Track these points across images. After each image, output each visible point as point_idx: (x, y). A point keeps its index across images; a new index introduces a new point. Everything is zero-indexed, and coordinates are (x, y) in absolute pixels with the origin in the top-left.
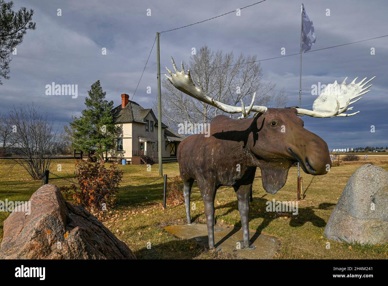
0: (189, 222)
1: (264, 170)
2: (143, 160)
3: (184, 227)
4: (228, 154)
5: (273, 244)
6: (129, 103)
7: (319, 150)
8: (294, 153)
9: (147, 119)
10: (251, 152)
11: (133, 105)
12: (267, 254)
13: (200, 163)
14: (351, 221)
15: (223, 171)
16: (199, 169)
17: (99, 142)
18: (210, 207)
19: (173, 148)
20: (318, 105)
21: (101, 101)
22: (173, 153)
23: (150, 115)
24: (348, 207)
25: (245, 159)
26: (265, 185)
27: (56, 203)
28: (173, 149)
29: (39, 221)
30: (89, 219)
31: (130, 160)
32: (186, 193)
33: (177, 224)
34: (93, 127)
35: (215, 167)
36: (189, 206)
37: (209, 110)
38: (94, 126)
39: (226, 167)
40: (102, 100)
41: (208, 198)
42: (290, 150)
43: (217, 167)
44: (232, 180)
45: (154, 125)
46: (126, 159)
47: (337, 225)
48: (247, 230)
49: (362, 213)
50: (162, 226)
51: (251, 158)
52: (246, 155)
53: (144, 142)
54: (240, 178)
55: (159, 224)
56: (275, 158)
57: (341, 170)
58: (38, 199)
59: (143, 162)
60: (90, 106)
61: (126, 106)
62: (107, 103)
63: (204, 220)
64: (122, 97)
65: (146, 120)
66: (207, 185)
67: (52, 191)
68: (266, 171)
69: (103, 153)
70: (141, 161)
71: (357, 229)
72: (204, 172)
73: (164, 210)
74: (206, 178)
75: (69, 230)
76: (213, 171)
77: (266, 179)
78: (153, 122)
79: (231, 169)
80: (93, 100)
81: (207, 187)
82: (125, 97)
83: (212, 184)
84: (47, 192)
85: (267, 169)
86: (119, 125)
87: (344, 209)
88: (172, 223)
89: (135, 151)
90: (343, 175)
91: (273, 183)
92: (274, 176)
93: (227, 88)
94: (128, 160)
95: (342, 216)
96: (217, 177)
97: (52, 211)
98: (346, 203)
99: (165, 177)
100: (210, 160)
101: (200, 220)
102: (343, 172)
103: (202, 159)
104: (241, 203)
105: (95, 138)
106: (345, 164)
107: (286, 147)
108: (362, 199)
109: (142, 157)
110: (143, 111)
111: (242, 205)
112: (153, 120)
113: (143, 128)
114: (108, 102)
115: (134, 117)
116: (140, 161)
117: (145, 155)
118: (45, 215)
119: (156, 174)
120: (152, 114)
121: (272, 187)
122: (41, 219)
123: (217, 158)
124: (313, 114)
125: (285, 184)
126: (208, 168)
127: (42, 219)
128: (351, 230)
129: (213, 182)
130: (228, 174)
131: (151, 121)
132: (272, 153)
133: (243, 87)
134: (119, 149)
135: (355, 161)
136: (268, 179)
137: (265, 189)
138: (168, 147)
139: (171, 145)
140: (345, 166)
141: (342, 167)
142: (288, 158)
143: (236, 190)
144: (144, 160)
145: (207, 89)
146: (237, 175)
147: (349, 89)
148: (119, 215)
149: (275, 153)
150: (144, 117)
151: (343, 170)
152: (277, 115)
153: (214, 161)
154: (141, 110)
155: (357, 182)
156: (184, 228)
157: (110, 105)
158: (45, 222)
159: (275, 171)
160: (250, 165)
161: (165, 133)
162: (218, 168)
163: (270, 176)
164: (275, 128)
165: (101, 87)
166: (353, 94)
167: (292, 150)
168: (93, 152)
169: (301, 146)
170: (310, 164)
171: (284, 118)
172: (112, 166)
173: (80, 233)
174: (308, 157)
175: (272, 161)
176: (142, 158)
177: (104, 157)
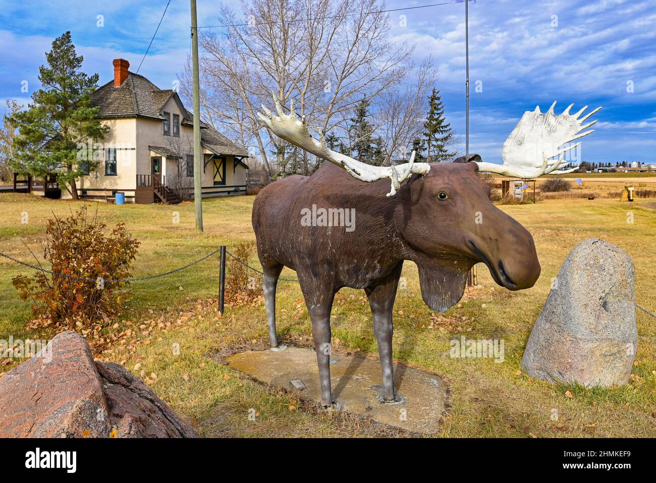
0: (274, 344)
1: (423, 268)
2: (159, 194)
3: (266, 355)
4: (359, 236)
5: (436, 390)
6: (130, 77)
7: (520, 249)
8: (478, 249)
9: (166, 111)
10: (401, 236)
11: (137, 82)
12: (428, 414)
13: (306, 248)
14: (568, 344)
15: (349, 264)
16: (303, 258)
17: (66, 156)
18: (324, 328)
19: (218, 169)
20: (510, 151)
21: (72, 73)
22: (218, 179)
23: (173, 102)
24: (562, 317)
25: (389, 247)
26: (426, 296)
27: (92, 375)
28: (218, 171)
29: (70, 414)
30: (131, 387)
31: (133, 194)
32: (267, 288)
33: (252, 350)
34: (55, 126)
35: (335, 256)
36: (273, 314)
37: (289, 93)
38: (56, 124)
39: (353, 258)
40: (74, 72)
41: (319, 311)
42: (472, 243)
43: (337, 257)
44: (364, 280)
45: (180, 122)
46: (124, 193)
47: (545, 351)
48: (389, 367)
49: (586, 329)
50: (224, 355)
51: (401, 246)
52: (391, 239)
53: (161, 157)
54: (379, 276)
55: (217, 351)
56: (444, 254)
57: (540, 213)
58: (55, 367)
59: (160, 198)
60: (49, 83)
61: (124, 84)
62: (86, 78)
63: (301, 338)
64: (115, 66)
65: (164, 112)
66: (318, 287)
67: (77, 349)
68: (428, 271)
69: (76, 179)
70: (155, 195)
71: (580, 358)
72: (314, 265)
73: (220, 316)
74: (316, 275)
75: (116, 424)
76: (329, 263)
77: (428, 286)
78: (179, 116)
79: (364, 261)
80: (55, 71)
81: (319, 291)
82: (122, 66)
83: (327, 285)
84: (70, 351)
85: (431, 269)
86: (109, 123)
87: (556, 321)
88: (241, 348)
89: (143, 177)
90: (544, 225)
91: (440, 294)
92: (443, 281)
93: (324, 50)
94: (127, 194)
95: (553, 334)
96: (337, 274)
97: (90, 393)
98: (559, 310)
99: (222, 251)
100: (324, 245)
101: (293, 338)
102: (543, 216)
103: (309, 241)
104: (379, 317)
105: (58, 149)
106: (547, 197)
107: (464, 238)
108: (585, 303)
109: (156, 188)
110: (159, 93)
111: (380, 322)
112: (178, 112)
113: (159, 129)
114: (86, 75)
115: (141, 107)
116: (152, 196)
117: (163, 183)
118: (79, 402)
119: (189, 224)
120: (176, 101)
121: (439, 301)
122: (72, 411)
123: (338, 241)
124: (504, 171)
125: (461, 297)
126: (320, 257)
127: (75, 409)
128: (570, 361)
129: (330, 283)
130: (357, 269)
131: (176, 116)
132: (440, 244)
133: (355, 48)
134: (109, 172)
135: (561, 193)
136: (432, 286)
137: (427, 303)
138: (209, 166)
139: (215, 163)
140: (545, 203)
141: (540, 205)
142: (467, 255)
143: (368, 294)
144: (161, 195)
145: (285, 51)
146: (373, 271)
147: (560, 123)
148: (134, 333)
149: (445, 246)
150: (160, 106)
151: (544, 213)
152: (446, 178)
153: (332, 245)
154: (154, 92)
155: (576, 272)
156: (265, 358)
157: (91, 83)
158: (80, 417)
159: (445, 273)
160: (397, 257)
161: (202, 139)
162: (340, 258)
163: (436, 282)
164: (445, 203)
165: (73, 46)
166: (567, 134)
167: (476, 244)
168: (54, 177)
169: (490, 239)
170: (506, 273)
171: (459, 185)
172: (116, 231)
173: (135, 428)
174: (502, 260)
175: (440, 258)
176: (156, 191)
177: (77, 188)
